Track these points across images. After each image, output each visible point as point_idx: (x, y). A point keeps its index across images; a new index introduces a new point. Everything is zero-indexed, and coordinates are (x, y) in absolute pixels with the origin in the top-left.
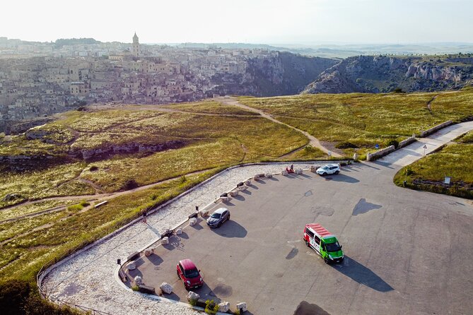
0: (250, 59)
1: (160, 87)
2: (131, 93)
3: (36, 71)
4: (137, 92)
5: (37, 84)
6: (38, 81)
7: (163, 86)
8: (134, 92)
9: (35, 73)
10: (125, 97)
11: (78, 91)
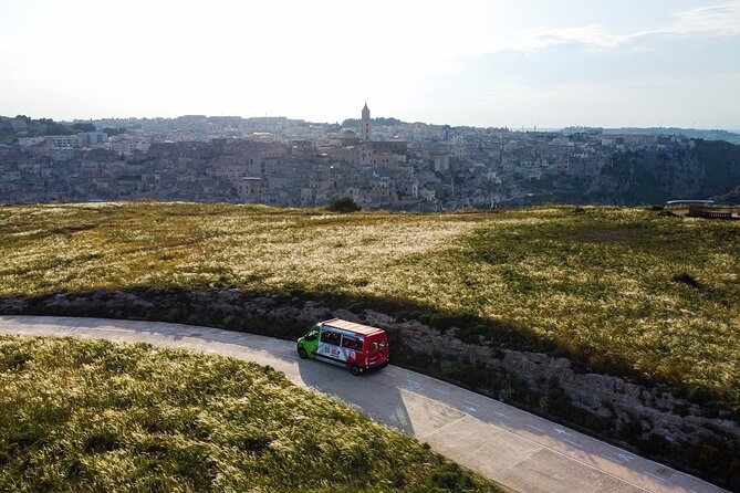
0: (629, 151)
1: (357, 190)
2: (314, 198)
3: (205, 158)
4: (325, 196)
5: (202, 178)
6: (205, 174)
7: (364, 189)
8: (318, 197)
9: (203, 162)
10: (304, 202)
11: (249, 190)
